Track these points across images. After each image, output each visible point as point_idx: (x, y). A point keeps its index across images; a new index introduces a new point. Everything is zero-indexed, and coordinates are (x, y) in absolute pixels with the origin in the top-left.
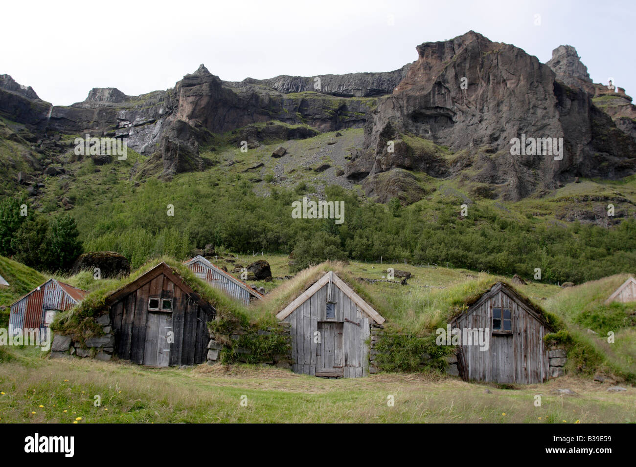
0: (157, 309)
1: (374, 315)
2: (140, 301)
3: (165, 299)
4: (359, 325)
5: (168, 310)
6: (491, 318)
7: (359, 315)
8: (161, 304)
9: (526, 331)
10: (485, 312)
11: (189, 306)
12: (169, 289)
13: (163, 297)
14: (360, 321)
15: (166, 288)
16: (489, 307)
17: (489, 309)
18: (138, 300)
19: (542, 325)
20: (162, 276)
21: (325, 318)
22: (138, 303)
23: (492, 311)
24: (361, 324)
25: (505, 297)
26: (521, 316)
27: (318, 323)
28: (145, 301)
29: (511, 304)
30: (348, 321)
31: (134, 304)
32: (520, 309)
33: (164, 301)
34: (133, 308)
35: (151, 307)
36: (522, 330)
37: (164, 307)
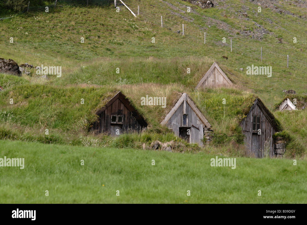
0: (115, 123)
1: (206, 122)
2: (106, 117)
3: (119, 116)
4: (198, 129)
5: (120, 123)
6: (252, 123)
7: (198, 122)
8: (117, 120)
9: (266, 131)
10: (250, 119)
11: (131, 120)
12: (121, 109)
13: (118, 115)
14: (199, 126)
15: (120, 108)
16: (252, 115)
17: (252, 116)
18: (106, 116)
19: (272, 126)
20: (118, 100)
21: (183, 124)
22: (106, 118)
23: (253, 118)
24: (199, 128)
25: (258, 108)
26: (264, 121)
27: (179, 128)
28: (109, 117)
29: (260, 113)
30: (193, 126)
31: (103, 119)
32: (264, 116)
33: (119, 117)
34: (103, 122)
35: (112, 121)
36: (264, 131)
37: (119, 121)
